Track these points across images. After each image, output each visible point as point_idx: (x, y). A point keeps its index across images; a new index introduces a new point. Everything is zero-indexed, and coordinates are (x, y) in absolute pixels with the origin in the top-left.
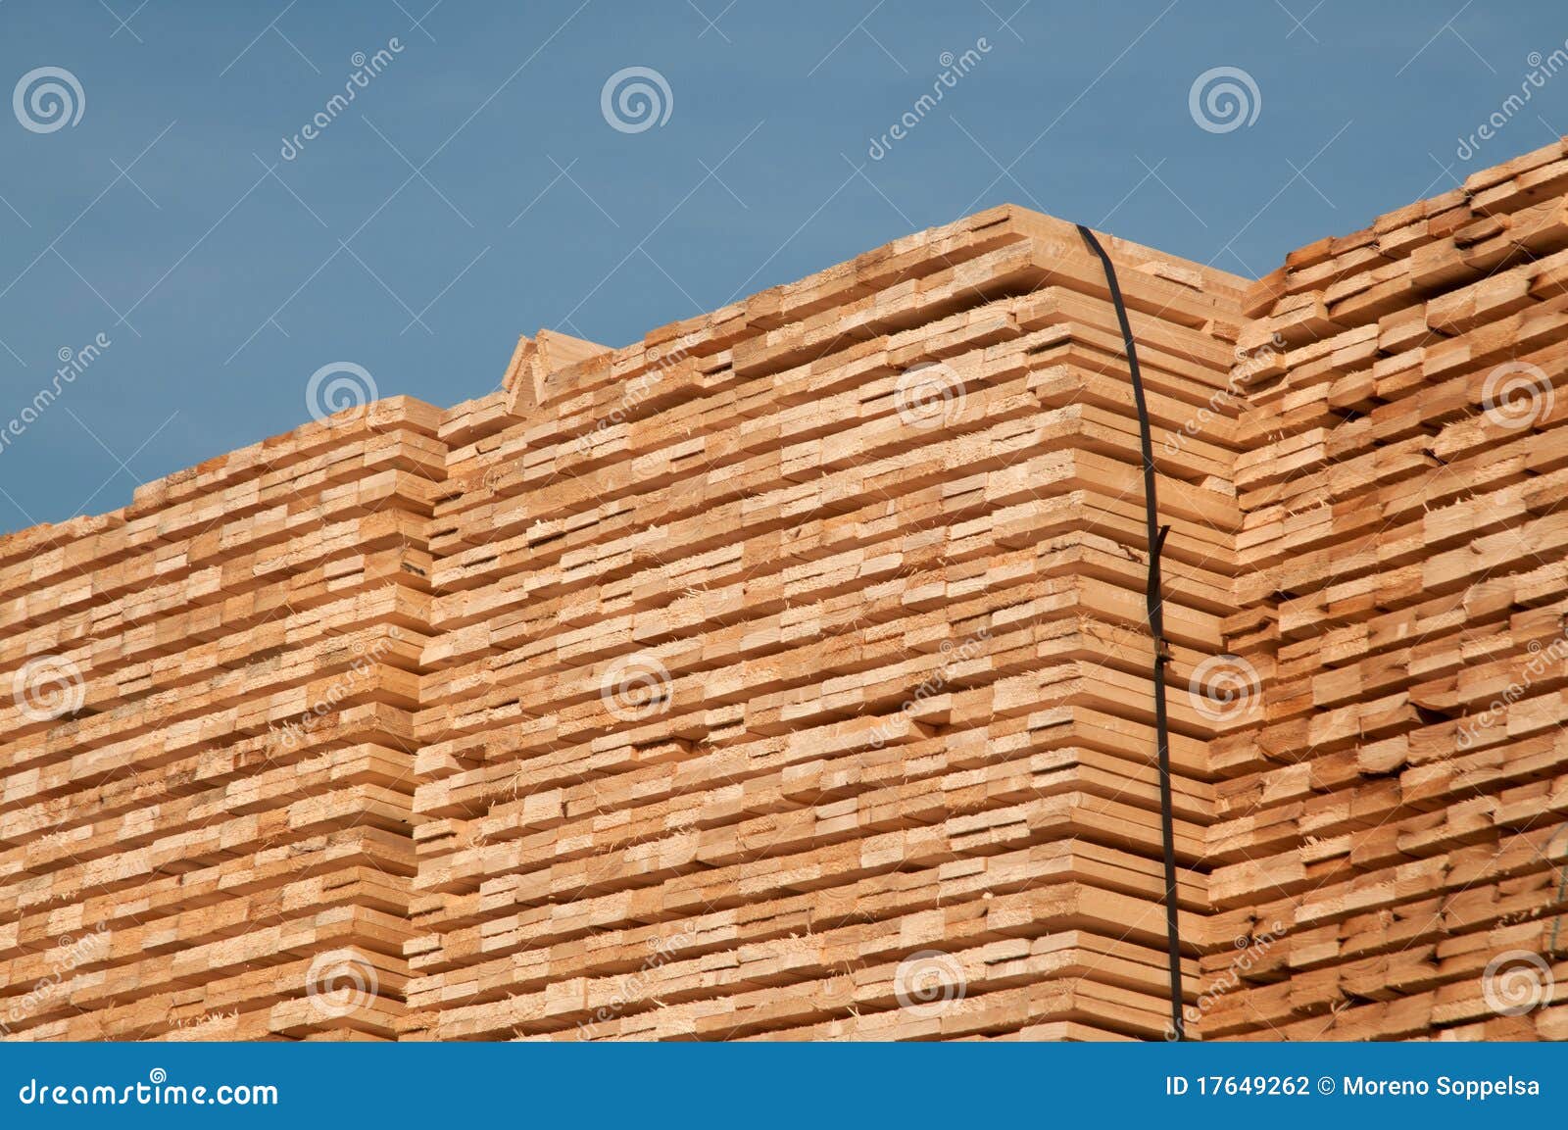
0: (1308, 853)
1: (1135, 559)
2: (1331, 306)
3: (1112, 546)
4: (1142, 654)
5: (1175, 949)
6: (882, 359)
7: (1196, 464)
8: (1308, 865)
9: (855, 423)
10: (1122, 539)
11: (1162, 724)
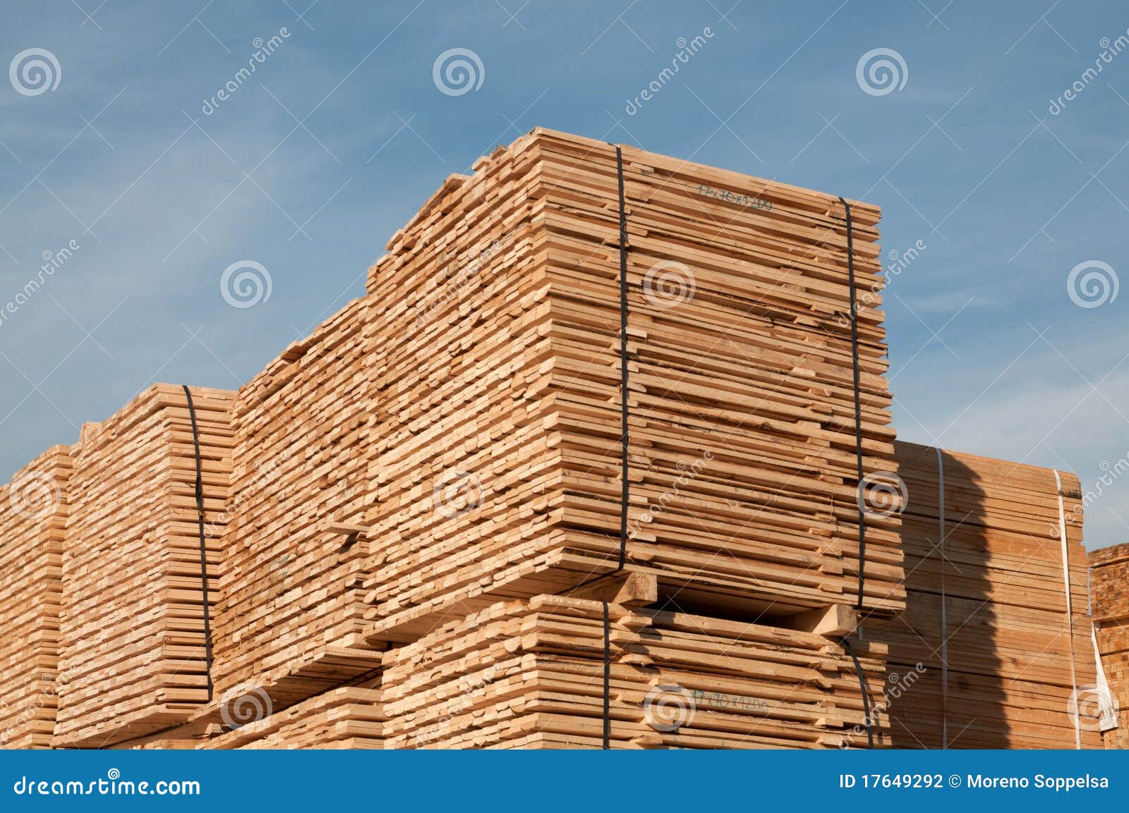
0: (235, 572)
1: (192, 487)
2: (247, 404)
3: (184, 484)
4: (195, 515)
5: (206, 604)
6: (140, 430)
7: (218, 455)
8: (236, 575)
9: (135, 450)
10: (187, 482)
11: (202, 536)
